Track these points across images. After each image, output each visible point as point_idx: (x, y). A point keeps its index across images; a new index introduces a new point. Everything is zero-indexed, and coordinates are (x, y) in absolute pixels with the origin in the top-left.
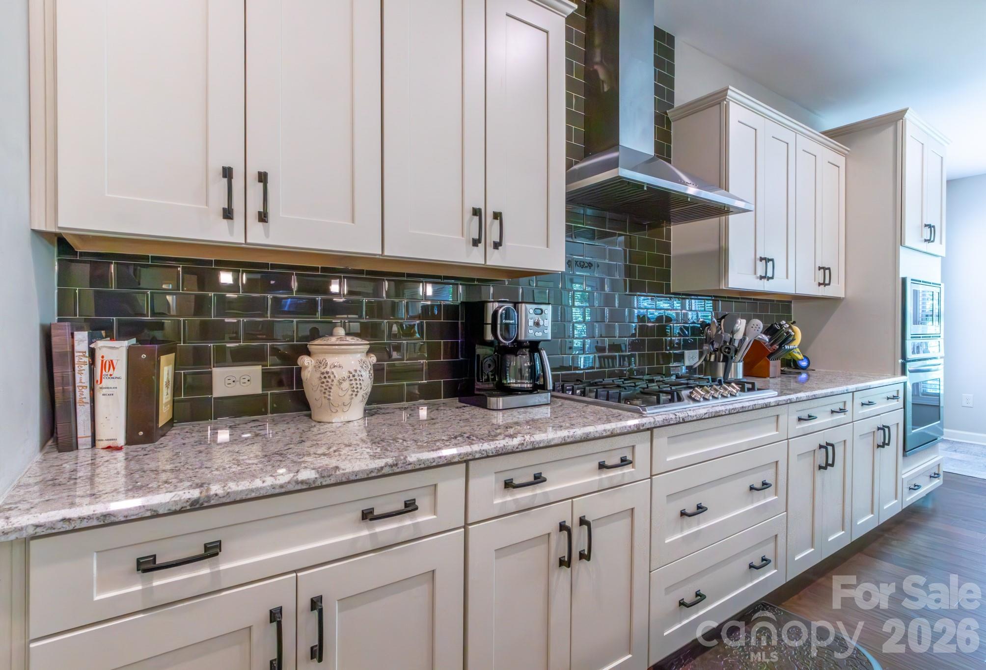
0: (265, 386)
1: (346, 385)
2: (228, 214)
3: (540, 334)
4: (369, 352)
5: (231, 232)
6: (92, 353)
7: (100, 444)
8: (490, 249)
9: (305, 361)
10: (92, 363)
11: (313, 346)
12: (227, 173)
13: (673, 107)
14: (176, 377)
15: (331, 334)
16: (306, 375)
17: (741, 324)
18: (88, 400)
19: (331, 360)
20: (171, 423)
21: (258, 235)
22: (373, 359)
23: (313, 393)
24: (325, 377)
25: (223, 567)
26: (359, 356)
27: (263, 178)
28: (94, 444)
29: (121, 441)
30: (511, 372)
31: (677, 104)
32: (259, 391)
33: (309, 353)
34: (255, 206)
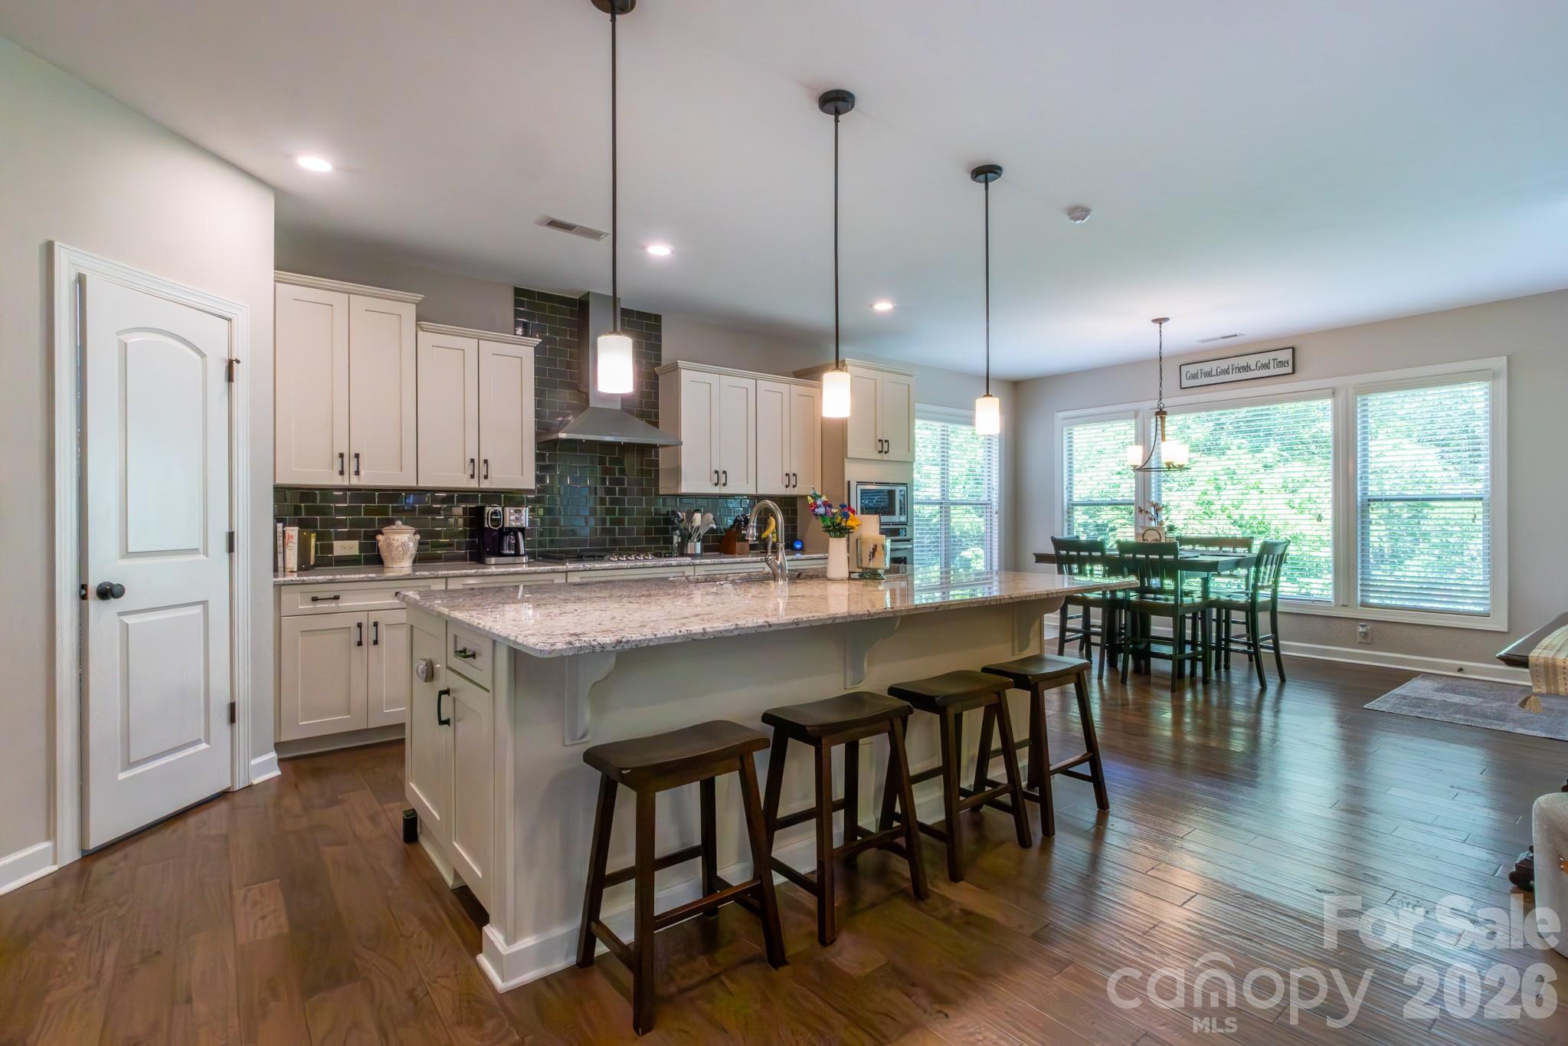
0: (360, 552)
1: (400, 549)
2: (342, 473)
3: (519, 524)
4: (415, 534)
5: (343, 480)
6: (284, 532)
7: (287, 570)
8: (482, 479)
9: (380, 537)
10: (284, 537)
11: (384, 530)
12: (341, 456)
13: (660, 364)
14: (316, 545)
15: (394, 524)
16: (380, 544)
17: (698, 516)
18: (282, 551)
19: (392, 537)
20: (315, 566)
21: (355, 481)
22: (418, 537)
23: (384, 554)
24: (389, 545)
25: (341, 605)
26: (408, 535)
27: (357, 456)
28: (284, 571)
29: (296, 569)
30: (505, 546)
31: (664, 363)
32: (357, 553)
33: (382, 534)
34: (353, 468)
